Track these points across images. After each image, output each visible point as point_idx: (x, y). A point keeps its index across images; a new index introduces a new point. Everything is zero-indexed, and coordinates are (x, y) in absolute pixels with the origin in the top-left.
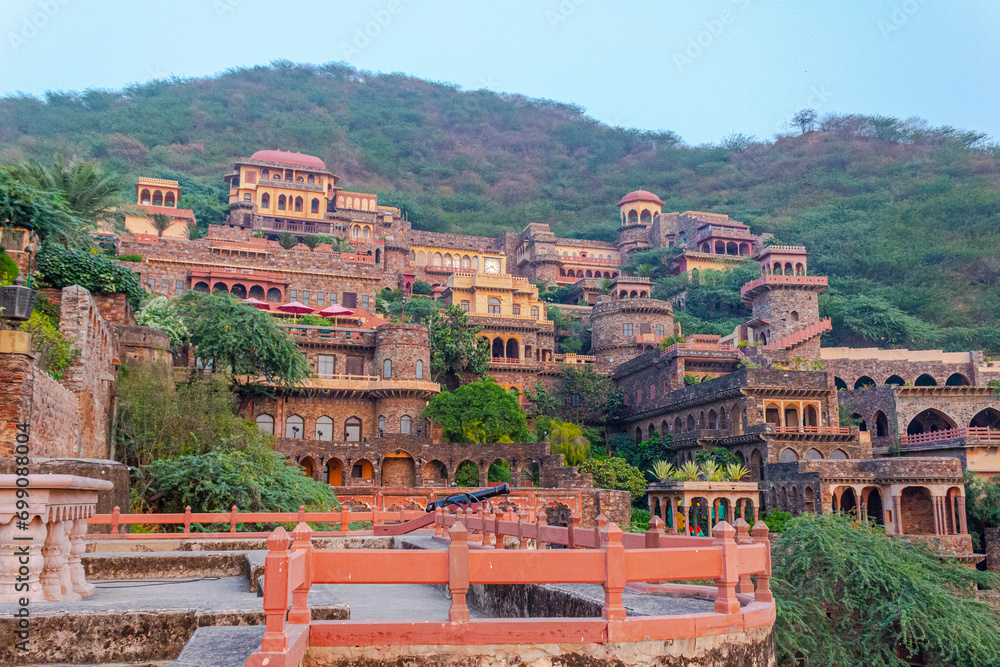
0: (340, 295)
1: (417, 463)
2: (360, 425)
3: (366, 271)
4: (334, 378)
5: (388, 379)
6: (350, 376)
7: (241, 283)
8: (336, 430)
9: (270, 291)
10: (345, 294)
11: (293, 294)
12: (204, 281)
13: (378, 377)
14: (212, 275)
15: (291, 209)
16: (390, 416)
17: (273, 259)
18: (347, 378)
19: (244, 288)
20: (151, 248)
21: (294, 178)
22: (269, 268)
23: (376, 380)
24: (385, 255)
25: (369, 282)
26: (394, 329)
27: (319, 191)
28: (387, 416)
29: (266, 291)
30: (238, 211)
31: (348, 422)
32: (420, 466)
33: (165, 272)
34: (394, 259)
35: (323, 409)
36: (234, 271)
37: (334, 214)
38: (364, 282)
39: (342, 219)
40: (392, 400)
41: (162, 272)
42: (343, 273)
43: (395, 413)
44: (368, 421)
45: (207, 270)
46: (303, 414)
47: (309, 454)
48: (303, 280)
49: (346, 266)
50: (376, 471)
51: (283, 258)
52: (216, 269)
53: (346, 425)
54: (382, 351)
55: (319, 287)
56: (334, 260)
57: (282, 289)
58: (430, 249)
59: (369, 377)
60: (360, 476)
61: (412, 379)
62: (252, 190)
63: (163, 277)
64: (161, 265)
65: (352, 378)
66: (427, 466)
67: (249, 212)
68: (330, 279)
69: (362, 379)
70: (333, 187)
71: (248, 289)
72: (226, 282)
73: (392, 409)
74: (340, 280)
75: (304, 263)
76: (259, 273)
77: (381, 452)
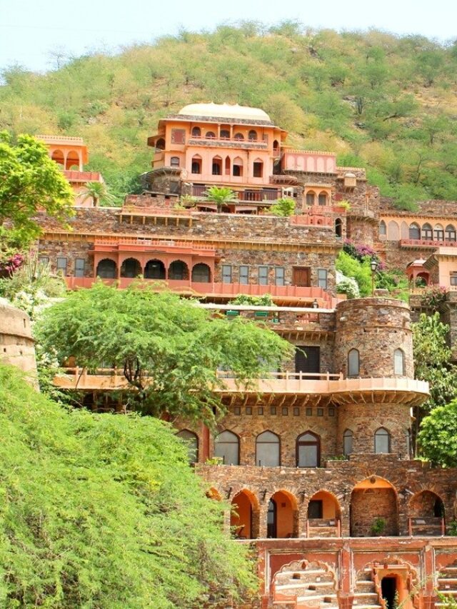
0: (289, 269)
1: (400, 496)
2: (318, 444)
3: (322, 238)
4: (279, 377)
5: (355, 376)
6: (301, 374)
7: (159, 258)
8: (284, 451)
9: (196, 267)
10: (296, 269)
11: (226, 271)
12: (110, 258)
13: (341, 375)
14: (120, 249)
15: (228, 173)
16: (360, 430)
17: (199, 226)
18: (297, 378)
19: (161, 264)
20: (42, 219)
21: (232, 135)
22: (195, 238)
23: (339, 378)
24: (348, 227)
25: (327, 252)
26: (360, 307)
27: (262, 149)
28: (355, 429)
29: (190, 268)
30: (163, 178)
31: (302, 439)
32: (404, 501)
33: (61, 248)
34: (359, 232)
35: (265, 422)
36: (149, 243)
37: (283, 177)
38: (320, 252)
39: (292, 183)
40: (361, 407)
41: (57, 248)
42: (292, 241)
43: (366, 425)
44: (328, 438)
45: (114, 243)
46: (238, 430)
47: (246, 487)
48: (239, 252)
49: (295, 231)
50: (342, 509)
51: (214, 224)
52: (126, 242)
53: (298, 444)
54: (345, 338)
55: (260, 261)
56: (279, 225)
57: (211, 265)
58: (403, 219)
59: (328, 375)
60: (320, 516)
61: (390, 376)
62: (180, 152)
63: (59, 254)
64: (56, 239)
65: (305, 378)
66: (415, 500)
67: (177, 179)
68: (275, 249)
69: (318, 378)
70: (280, 145)
71: (167, 266)
72: (139, 258)
73: (361, 419)
74: (288, 250)
75: (241, 230)
76: (181, 245)
77: (348, 482)
